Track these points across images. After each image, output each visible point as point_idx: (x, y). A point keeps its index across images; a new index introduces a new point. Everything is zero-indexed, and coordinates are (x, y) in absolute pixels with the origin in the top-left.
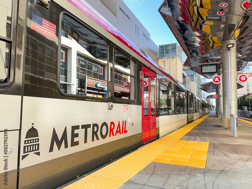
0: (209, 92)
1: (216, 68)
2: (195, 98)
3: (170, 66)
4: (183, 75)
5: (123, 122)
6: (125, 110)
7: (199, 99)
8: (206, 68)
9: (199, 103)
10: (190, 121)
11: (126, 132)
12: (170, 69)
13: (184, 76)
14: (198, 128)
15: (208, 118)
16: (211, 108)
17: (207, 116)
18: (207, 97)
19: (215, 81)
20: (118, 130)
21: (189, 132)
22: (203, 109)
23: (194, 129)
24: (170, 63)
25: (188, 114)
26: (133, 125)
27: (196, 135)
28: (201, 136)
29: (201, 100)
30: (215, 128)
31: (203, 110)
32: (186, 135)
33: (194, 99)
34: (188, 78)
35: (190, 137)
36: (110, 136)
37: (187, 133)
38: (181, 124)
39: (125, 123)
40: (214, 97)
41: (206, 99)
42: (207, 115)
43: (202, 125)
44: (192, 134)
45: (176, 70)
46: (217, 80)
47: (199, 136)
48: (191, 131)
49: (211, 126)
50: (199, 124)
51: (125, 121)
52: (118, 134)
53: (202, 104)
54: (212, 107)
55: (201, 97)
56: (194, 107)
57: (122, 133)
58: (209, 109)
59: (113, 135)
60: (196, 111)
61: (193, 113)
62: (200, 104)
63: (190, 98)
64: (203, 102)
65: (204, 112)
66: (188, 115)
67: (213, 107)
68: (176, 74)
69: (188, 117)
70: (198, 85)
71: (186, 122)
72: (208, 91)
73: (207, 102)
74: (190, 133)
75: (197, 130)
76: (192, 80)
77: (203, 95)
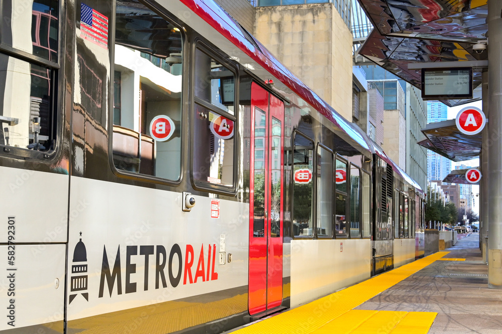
0: (453, 159)
1: (467, 80)
2: (401, 182)
3: (302, 45)
4: (354, 84)
5: (210, 247)
6: (215, 214)
7: (417, 186)
8: (438, 82)
9: (413, 203)
10: (382, 267)
11: (215, 277)
12: (302, 58)
13: (357, 90)
14: (408, 286)
15: (447, 259)
16: (463, 223)
17: (445, 253)
18: (449, 178)
19: (466, 125)
20: (201, 269)
21: (380, 295)
22: (433, 227)
23: (397, 287)
24: (302, 34)
25: (374, 239)
26: (229, 260)
27: (403, 299)
28: (417, 302)
29: (422, 191)
30: (463, 286)
31: (432, 231)
32: (371, 300)
33: (395, 185)
34: (372, 97)
35: (384, 304)
36: (185, 283)
37: (375, 297)
38: (351, 275)
39: (213, 250)
40: (469, 177)
41: (443, 187)
42: (443, 250)
43: (422, 277)
44: (390, 299)
45: (329, 61)
46: (471, 123)
47: (411, 302)
48: (387, 292)
49: (453, 281)
50: (414, 275)
51: (214, 245)
52: (200, 278)
53: (425, 205)
54: (465, 217)
55: (422, 177)
56: (397, 218)
57: (208, 280)
58: (457, 226)
59: (191, 282)
60: (403, 233)
61: (393, 237)
62: (417, 205)
63: (384, 182)
64: (433, 197)
65: (432, 237)
66: (374, 244)
67: (472, 219)
68: (328, 80)
69: (374, 251)
70: (412, 125)
71: (368, 269)
72: (450, 154)
73: (445, 199)
74: (382, 297)
75: (404, 289)
76: (391, 106)
77: (434, 169)
